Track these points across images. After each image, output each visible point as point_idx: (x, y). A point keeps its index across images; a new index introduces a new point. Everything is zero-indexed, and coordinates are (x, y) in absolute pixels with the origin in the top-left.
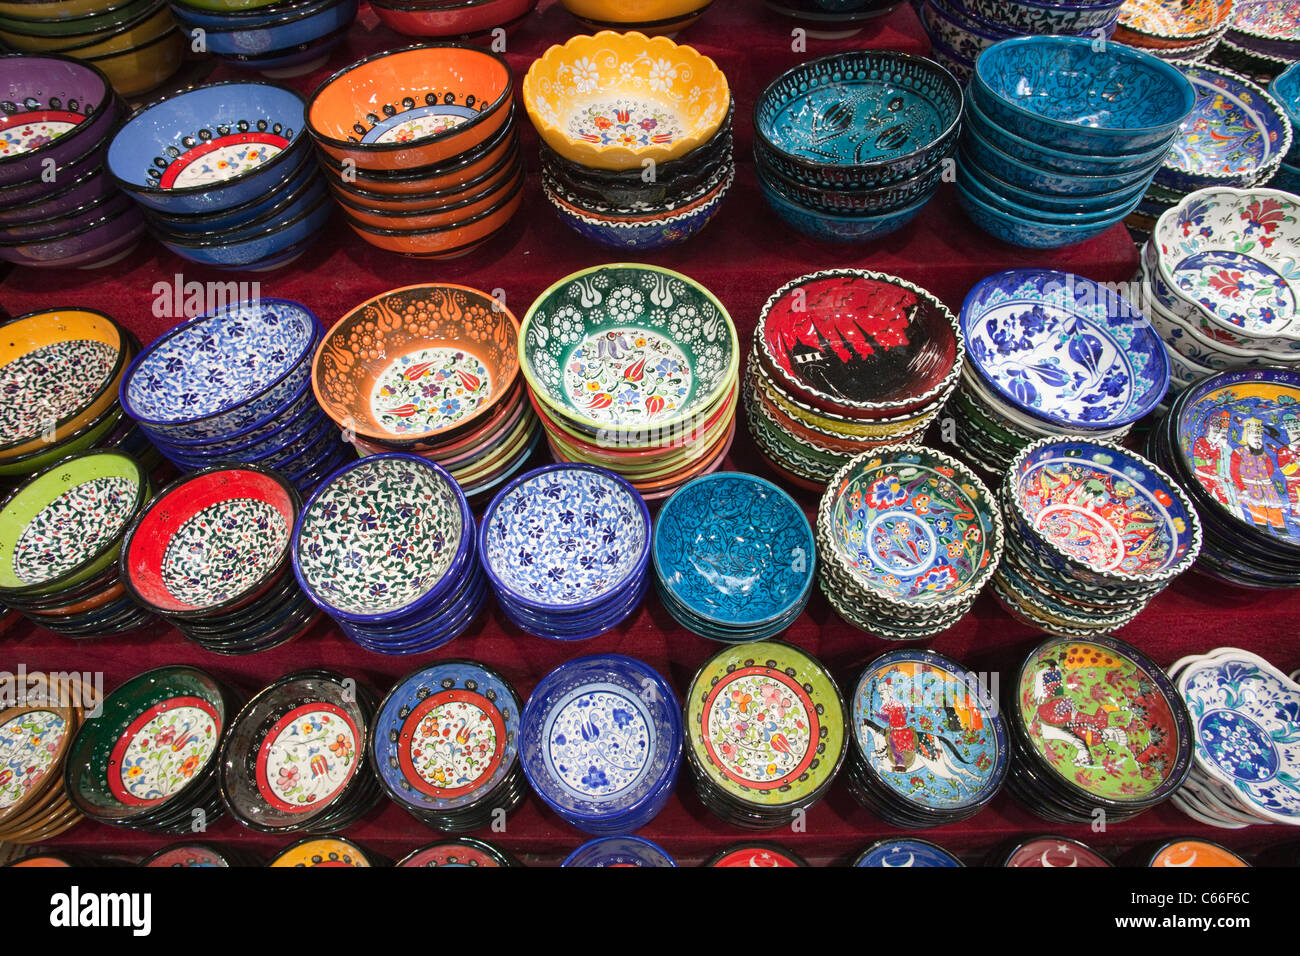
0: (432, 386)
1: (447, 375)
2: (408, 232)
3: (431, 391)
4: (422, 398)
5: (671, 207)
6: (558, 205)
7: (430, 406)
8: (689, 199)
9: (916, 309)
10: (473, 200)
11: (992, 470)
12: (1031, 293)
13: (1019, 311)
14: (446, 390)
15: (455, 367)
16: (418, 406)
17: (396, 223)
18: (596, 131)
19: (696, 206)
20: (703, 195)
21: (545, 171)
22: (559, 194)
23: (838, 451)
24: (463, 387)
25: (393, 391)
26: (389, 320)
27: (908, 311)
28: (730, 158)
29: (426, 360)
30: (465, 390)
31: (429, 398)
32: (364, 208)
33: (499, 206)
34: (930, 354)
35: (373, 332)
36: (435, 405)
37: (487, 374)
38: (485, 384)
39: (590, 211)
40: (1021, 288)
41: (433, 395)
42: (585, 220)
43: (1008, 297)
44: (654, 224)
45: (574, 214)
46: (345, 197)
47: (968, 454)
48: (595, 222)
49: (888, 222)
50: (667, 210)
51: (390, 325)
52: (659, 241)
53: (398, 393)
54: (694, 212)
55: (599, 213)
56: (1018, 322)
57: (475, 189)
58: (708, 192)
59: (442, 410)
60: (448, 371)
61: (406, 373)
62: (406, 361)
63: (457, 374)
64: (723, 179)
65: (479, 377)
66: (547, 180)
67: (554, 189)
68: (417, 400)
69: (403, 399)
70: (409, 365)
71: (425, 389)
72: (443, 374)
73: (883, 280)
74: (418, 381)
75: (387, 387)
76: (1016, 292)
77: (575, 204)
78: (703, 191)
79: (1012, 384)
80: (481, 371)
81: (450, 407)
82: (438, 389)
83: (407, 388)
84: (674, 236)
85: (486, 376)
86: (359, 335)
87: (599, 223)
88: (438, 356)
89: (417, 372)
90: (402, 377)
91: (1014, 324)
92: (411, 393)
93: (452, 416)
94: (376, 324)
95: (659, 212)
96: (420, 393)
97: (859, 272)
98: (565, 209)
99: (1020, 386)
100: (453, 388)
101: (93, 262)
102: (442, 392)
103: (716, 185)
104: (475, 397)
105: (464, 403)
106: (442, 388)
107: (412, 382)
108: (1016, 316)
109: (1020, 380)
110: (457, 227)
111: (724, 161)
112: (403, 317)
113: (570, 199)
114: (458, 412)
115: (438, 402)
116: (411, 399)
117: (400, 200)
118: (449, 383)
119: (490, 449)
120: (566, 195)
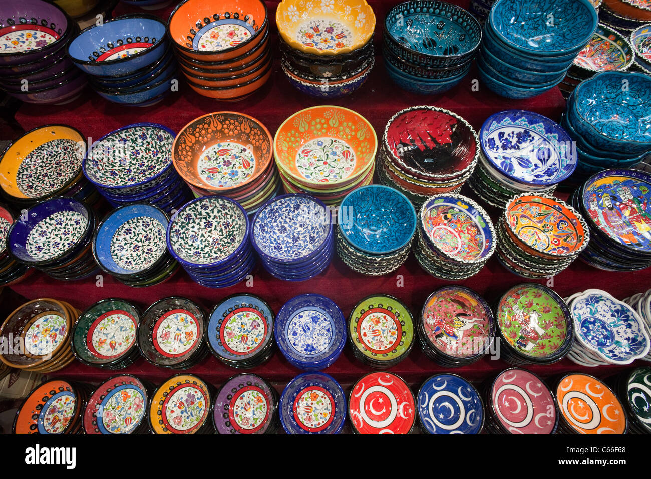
0: (228, 161)
1: (237, 158)
2: (216, 88)
3: (227, 163)
4: (222, 166)
5: (344, 77)
6: (290, 76)
7: (225, 171)
8: (353, 74)
9: (456, 126)
10: (248, 73)
11: (493, 205)
12: (524, 123)
13: (517, 130)
14: (235, 165)
15: (242, 155)
16: (219, 170)
17: (212, 83)
18: (309, 41)
19: (356, 77)
20: (360, 72)
21: (283, 59)
22: (290, 70)
23: (422, 195)
24: (242, 165)
25: (210, 159)
26: (216, 125)
27: (452, 127)
28: (373, 54)
29: (229, 148)
30: (243, 167)
31: (225, 167)
32: (196, 76)
33: (262, 75)
34: (463, 148)
35: (207, 129)
36: (227, 171)
37: (254, 162)
38: (252, 167)
39: (305, 78)
40: (520, 120)
41: (228, 166)
42: (303, 83)
43: (512, 123)
44: (336, 86)
45: (298, 80)
46: (187, 71)
47: (482, 197)
48: (309, 84)
49: (445, 85)
50: (343, 79)
51: (216, 128)
52: (339, 94)
53: (212, 161)
54: (355, 80)
55: (310, 80)
56: (515, 136)
57: (249, 68)
58: (362, 70)
59: (229, 174)
60: (238, 156)
61: (218, 152)
62: (220, 146)
63: (241, 158)
64: (369, 64)
65: (251, 162)
66: (284, 63)
67: (288, 67)
68: (220, 166)
69: (213, 164)
70: (221, 148)
71: (225, 162)
72: (235, 157)
73: (441, 111)
74: (223, 157)
75: (208, 156)
76: (517, 121)
77: (298, 75)
78: (360, 70)
79: (502, 164)
80: (252, 160)
81: (234, 174)
82: (231, 164)
83: (217, 159)
84: (345, 92)
85: (254, 164)
86: (200, 129)
87: (310, 85)
88: (234, 147)
89: (224, 152)
90: (216, 153)
91: (513, 136)
92: (218, 162)
93: (233, 179)
94: (209, 126)
95: (338, 80)
96: (222, 164)
97: (430, 107)
98: (293, 78)
99: (507, 164)
100: (238, 165)
101: (61, 102)
102: (232, 166)
103: (366, 67)
104: (246, 172)
105: (240, 174)
106: (233, 163)
107: (220, 157)
108: (515, 133)
109: (508, 162)
110: (240, 87)
111: (370, 56)
112: (223, 125)
113: (296, 73)
114: (236, 177)
115: (228, 170)
116: (217, 165)
117: (212, 73)
118: (236, 162)
119: (257, 193)
120: (294, 71)
